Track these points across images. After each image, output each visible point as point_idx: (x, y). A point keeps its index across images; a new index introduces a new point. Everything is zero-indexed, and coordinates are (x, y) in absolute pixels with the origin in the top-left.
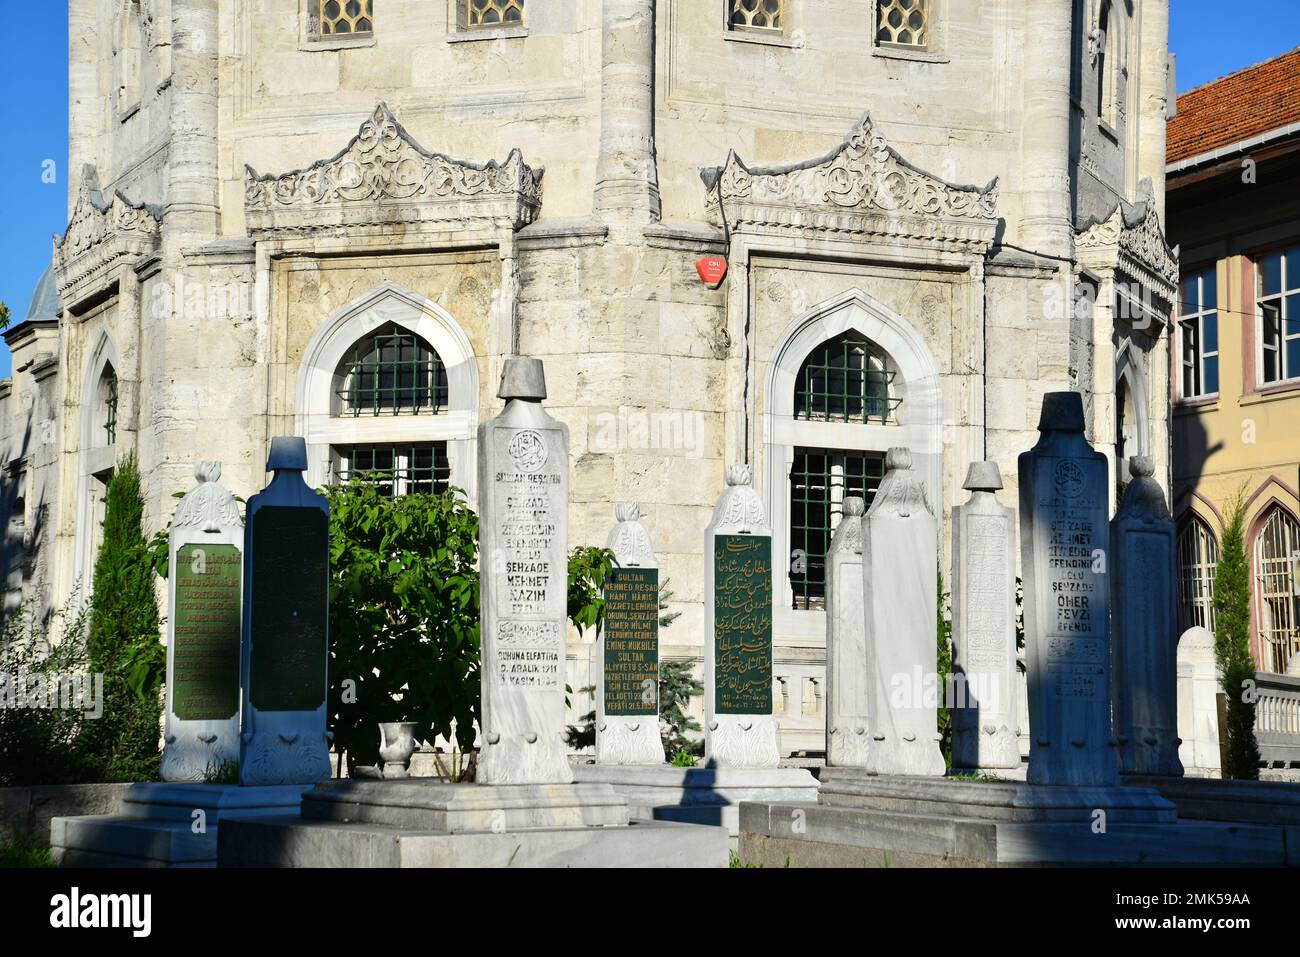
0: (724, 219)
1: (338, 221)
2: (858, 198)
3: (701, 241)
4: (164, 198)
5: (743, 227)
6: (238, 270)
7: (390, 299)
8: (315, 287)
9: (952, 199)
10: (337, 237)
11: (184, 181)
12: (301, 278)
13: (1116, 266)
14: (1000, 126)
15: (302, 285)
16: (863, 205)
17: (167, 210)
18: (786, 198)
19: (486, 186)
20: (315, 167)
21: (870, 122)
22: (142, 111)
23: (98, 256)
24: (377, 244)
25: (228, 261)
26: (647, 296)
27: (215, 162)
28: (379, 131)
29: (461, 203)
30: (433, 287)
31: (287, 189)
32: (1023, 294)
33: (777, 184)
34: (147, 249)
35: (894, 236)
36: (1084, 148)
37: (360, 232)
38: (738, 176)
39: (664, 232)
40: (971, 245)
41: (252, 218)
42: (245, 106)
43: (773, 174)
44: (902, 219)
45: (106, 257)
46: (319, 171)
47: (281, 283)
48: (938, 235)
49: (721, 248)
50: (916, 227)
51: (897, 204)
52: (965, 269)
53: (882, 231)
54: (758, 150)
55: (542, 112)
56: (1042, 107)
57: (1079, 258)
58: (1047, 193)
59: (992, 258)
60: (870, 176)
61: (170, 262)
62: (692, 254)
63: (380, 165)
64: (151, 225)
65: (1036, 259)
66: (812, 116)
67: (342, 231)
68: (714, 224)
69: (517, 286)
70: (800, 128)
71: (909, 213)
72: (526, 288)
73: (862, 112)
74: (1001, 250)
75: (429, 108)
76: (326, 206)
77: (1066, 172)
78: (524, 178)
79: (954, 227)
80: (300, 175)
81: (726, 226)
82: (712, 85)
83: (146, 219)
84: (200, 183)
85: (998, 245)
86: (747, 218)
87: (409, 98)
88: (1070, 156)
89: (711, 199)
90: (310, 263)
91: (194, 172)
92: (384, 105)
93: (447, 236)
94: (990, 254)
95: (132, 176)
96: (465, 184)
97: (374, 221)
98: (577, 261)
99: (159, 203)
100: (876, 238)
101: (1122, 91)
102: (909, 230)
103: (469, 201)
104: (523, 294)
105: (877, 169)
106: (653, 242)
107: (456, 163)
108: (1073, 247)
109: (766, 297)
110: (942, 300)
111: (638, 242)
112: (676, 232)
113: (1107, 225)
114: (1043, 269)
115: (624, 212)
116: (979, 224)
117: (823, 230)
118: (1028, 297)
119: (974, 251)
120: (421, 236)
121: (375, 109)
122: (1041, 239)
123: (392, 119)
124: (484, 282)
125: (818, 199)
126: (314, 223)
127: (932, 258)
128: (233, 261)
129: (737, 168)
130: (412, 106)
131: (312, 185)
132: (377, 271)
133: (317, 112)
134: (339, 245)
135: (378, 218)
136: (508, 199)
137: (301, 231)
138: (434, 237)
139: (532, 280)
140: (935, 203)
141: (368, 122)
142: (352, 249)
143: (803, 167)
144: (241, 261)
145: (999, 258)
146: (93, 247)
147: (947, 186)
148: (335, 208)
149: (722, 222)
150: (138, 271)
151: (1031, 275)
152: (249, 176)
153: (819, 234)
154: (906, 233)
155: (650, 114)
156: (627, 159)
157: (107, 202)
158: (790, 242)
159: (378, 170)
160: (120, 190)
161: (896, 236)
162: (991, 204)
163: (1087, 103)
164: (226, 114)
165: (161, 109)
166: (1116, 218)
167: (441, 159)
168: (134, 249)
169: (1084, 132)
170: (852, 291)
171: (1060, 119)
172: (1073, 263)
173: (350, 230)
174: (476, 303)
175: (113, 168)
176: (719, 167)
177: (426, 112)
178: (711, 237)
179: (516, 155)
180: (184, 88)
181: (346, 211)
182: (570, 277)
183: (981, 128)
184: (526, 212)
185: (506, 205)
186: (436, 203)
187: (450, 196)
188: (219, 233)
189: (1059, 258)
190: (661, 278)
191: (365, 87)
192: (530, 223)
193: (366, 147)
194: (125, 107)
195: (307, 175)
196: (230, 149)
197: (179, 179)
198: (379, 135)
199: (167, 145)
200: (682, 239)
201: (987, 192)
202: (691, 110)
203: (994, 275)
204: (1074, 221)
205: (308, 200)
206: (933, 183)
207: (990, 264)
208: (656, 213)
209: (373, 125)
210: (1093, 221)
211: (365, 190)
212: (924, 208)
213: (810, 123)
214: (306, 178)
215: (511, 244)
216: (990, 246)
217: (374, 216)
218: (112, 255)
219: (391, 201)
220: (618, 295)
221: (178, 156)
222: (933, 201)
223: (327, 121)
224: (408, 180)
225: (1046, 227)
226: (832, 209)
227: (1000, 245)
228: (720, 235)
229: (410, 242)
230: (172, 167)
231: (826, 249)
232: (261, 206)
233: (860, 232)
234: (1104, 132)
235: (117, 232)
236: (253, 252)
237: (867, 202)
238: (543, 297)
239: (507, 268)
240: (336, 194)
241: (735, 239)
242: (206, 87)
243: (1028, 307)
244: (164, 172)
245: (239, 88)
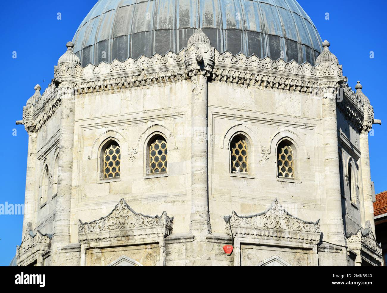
0: (232, 233)
1: (108, 237)
2: (275, 226)
3: (224, 240)
4: (53, 232)
5: (238, 235)
6: (75, 254)
7: (124, 261)
8: (100, 258)
9: (305, 226)
10: (107, 241)
11: (59, 226)
12: (96, 255)
13: (361, 249)
14: (319, 203)
15: (96, 258)
16: (276, 228)
17: (54, 235)
18: (252, 225)
19: (155, 223)
20: (101, 219)
21: (277, 201)
22: (47, 205)
23: (30, 252)
24: (120, 243)
25: (72, 251)
26: (208, 258)
27: (69, 219)
28: (121, 207)
29: (147, 229)
30: (138, 257)
31: (92, 227)
32: (331, 258)
33: (248, 221)
34: (47, 249)
35: (287, 238)
36: (347, 210)
37: (115, 240)
38: (236, 219)
39: (212, 237)
40: (312, 241)
41: (80, 236)
42: (79, 201)
43: (247, 218)
44: (289, 232)
45: (33, 252)
46: (102, 220)
47: (89, 257)
48: (301, 238)
49: (231, 242)
50: (294, 235)
51: (287, 228)
52: (311, 249)
53: (283, 236)
54: (242, 210)
55: (173, 199)
56: (332, 197)
57: (348, 246)
58: (336, 224)
59: (320, 246)
60: (278, 219)
61: (54, 252)
62: (222, 244)
63: (122, 218)
64: (48, 240)
65: (334, 246)
66: (259, 200)
67: (109, 239)
68: (228, 234)
69: (165, 256)
70: (255, 203)
71: (292, 231)
72: (168, 256)
73: (274, 198)
74: (322, 243)
75: (137, 199)
76: (104, 231)
77: (342, 218)
78: (167, 220)
79: (306, 235)
80: (96, 222)
81: (232, 235)
82: (226, 190)
83: (47, 239)
84: (64, 226)
85: (321, 241)
86: (239, 232)
87: (131, 196)
88: (342, 213)
89: (227, 226)
90: (99, 250)
91: (62, 223)
92: (123, 199)
93: (142, 240)
94: (319, 244)
95: (43, 225)
96: (148, 223)
97: (119, 236)
98: (184, 247)
99: (51, 233)
100: (281, 239)
101: (357, 193)
102: (292, 236)
103: (150, 228)
104: (167, 258)
105: (280, 216)
106: (209, 240)
107: (145, 216)
108: (346, 242)
109: (246, 258)
110: (304, 259)
111: (204, 240)
112: (216, 237)
113: (356, 235)
114: (337, 249)
115: (199, 231)
116: (315, 234)
117: (264, 236)
118: (332, 259)
119: (313, 243)
120: (134, 240)
121: (120, 200)
122: (335, 240)
123: (125, 203)
124: (154, 255)
125: (262, 226)
126: (100, 237)
127: (300, 245)
128: (74, 251)
129: (235, 216)
130: (132, 199)
131: (100, 225)
132: (120, 252)
133: (102, 202)
134: (108, 244)
135: (121, 235)
136: (162, 227)
137: (96, 240)
138: (138, 240)
139: (170, 253)
140: (300, 227)
141: (118, 204)
142: (112, 245)
143: (256, 216)
144: (76, 251)
145: (322, 245)
146: (29, 249)
147: (303, 222)
148: (107, 232)
149: (231, 233)
150: (43, 256)
151: (333, 252)
152: (80, 223)
153: (263, 237)
154: (291, 237)
155: (207, 199)
156: (200, 214)
157: (35, 234)
158: (253, 240)
159: (121, 219)
160: (39, 230)
161: (288, 238)
162: (318, 228)
163: (347, 196)
164: (73, 204)
165: (53, 203)
166: (359, 233)
167: (141, 215)
168: (42, 249)
169: (346, 205)
170: (274, 256)
171: (338, 201)
172: (347, 248)
173: (112, 239)
174: (152, 262)
175: (37, 223)
176: (229, 216)
177: (136, 201)
178: (228, 238)
179: (165, 213)
180: (61, 197)
181: (110, 233)
182: (182, 252)
183: (312, 203)
184: (168, 231)
185: (162, 229)
186: (139, 229)
187: (144, 227)
188: (69, 242)
189: (342, 246)
190: (212, 252)
191: (117, 194)
192: (169, 235)
193: (117, 212)
194: (42, 203)
195: (98, 222)
196: (74, 215)
197: (58, 225)
198: (121, 208)
199: (54, 215)
200: (218, 239)
201: (317, 224)
202: (220, 198)
203: (321, 251)
204: (346, 234)
205: (98, 230)
206: (298, 221)
207: (319, 248)
208: (210, 231)
209: (119, 205)
210: (352, 234)
211: (117, 226)
212: (296, 229)
213: (258, 201)
214: (98, 223)
215: (163, 242)
216: (319, 241)
217: (119, 234)
218: (35, 251)
219: (125, 229)
220: (198, 258)
221: (58, 218)
222: (299, 226)
223: (105, 205)
224: (130, 222)
225: (337, 236)
226: (267, 229)
227: (322, 241)
228: (231, 238)
229: (131, 242)
230: (56, 222)
231: (265, 242)
232: (83, 233)
233: (276, 237)
234: (353, 205)
235: (37, 244)
236: (80, 248)
237: (278, 227)
238: (174, 259)
239: (162, 250)
240: (107, 228)
241: (235, 239)
242: (68, 196)
243: (333, 262)
244: (53, 223)
245: (78, 196)
